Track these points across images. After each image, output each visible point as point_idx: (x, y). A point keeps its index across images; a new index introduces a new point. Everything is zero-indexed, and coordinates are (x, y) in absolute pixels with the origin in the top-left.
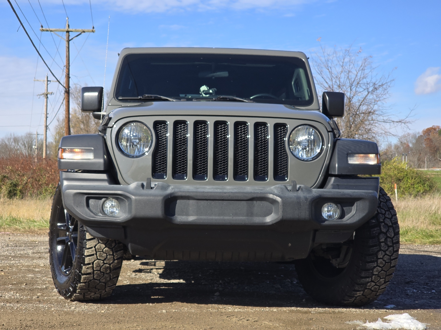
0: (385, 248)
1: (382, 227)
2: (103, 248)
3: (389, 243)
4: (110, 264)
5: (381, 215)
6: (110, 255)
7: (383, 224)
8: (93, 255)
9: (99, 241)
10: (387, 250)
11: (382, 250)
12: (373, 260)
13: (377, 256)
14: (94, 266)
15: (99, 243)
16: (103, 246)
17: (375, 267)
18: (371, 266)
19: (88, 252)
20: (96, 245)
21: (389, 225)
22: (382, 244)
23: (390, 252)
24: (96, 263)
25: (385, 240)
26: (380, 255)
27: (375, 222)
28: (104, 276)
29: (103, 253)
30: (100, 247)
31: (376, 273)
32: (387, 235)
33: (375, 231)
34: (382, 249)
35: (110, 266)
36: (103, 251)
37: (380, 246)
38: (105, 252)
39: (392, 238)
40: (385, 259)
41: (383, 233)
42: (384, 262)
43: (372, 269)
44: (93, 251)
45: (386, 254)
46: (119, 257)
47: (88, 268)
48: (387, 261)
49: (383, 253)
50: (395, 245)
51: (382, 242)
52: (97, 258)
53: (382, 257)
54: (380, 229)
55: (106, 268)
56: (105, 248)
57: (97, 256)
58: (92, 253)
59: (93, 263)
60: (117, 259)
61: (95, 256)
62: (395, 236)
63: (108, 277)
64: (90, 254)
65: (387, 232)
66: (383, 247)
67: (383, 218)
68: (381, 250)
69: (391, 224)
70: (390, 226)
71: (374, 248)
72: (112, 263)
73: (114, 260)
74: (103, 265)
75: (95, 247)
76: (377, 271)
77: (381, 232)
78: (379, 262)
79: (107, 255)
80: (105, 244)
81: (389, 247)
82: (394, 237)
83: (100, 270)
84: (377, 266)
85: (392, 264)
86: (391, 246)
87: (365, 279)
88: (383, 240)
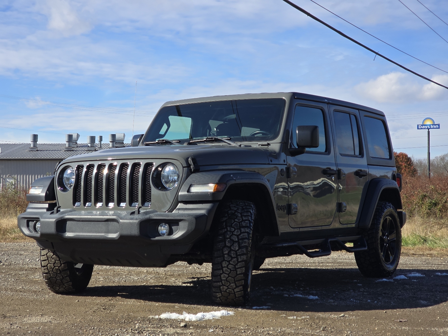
0: (229, 258)
1: (227, 242)
2: (52, 255)
3: (232, 255)
4: (59, 267)
5: (229, 233)
6: (57, 260)
7: (229, 239)
8: (46, 260)
9: (49, 250)
10: (231, 260)
11: (226, 261)
12: (218, 268)
13: (222, 265)
14: (49, 268)
15: (49, 252)
16: (52, 254)
17: (221, 274)
18: (218, 273)
19: (42, 258)
20: (47, 253)
21: (234, 240)
22: (226, 256)
23: (234, 262)
24: (49, 266)
25: (228, 252)
26: (224, 264)
27: (222, 238)
28: (57, 275)
29: (52, 259)
30: (50, 255)
31: (225, 279)
32: (231, 248)
33: (220, 245)
34: (226, 259)
35: (59, 268)
36: (52, 257)
37: (224, 257)
38: (54, 258)
39: (236, 251)
40: (230, 268)
41: (227, 246)
42: (229, 270)
43: (220, 275)
44: (45, 257)
45: (230, 264)
46: (64, 262)
47: (44, 269)
48: (232, 269)
49: (227, 263)
50: (239, 257)
51: (226, 254)
52: (49, 262)
53: (226, 266)
54: (225, 243)
55: (57, 270)
56: (53, 255)
57: (49, 261)
58: (45, 259)
59: (47, 266)
60: (63, 264)
61: (47, 261)
62: (240, 250)
63: (60, 276)
64: (44, 259)
65: (231, 246)
66: (227, 258)
67: (230, 235)
68: (224, 260)
69: (237, 240)
70: (236, 242)
71: (219, 258)
72: (60, 266)
73: (61, 264)
74: (54, 268)
75: (46, 255)
76: (224, 277)
77: (225, 246)
78: (224, 270)
79: (55, 261)
80: (53, 253)
81: (232, 258)
82: (238, 250)
83: (53, 271)
84: (223, 273)
85: (238, 271)
86: (234, 258)
87: (217, 283)
88: (227, 252)
